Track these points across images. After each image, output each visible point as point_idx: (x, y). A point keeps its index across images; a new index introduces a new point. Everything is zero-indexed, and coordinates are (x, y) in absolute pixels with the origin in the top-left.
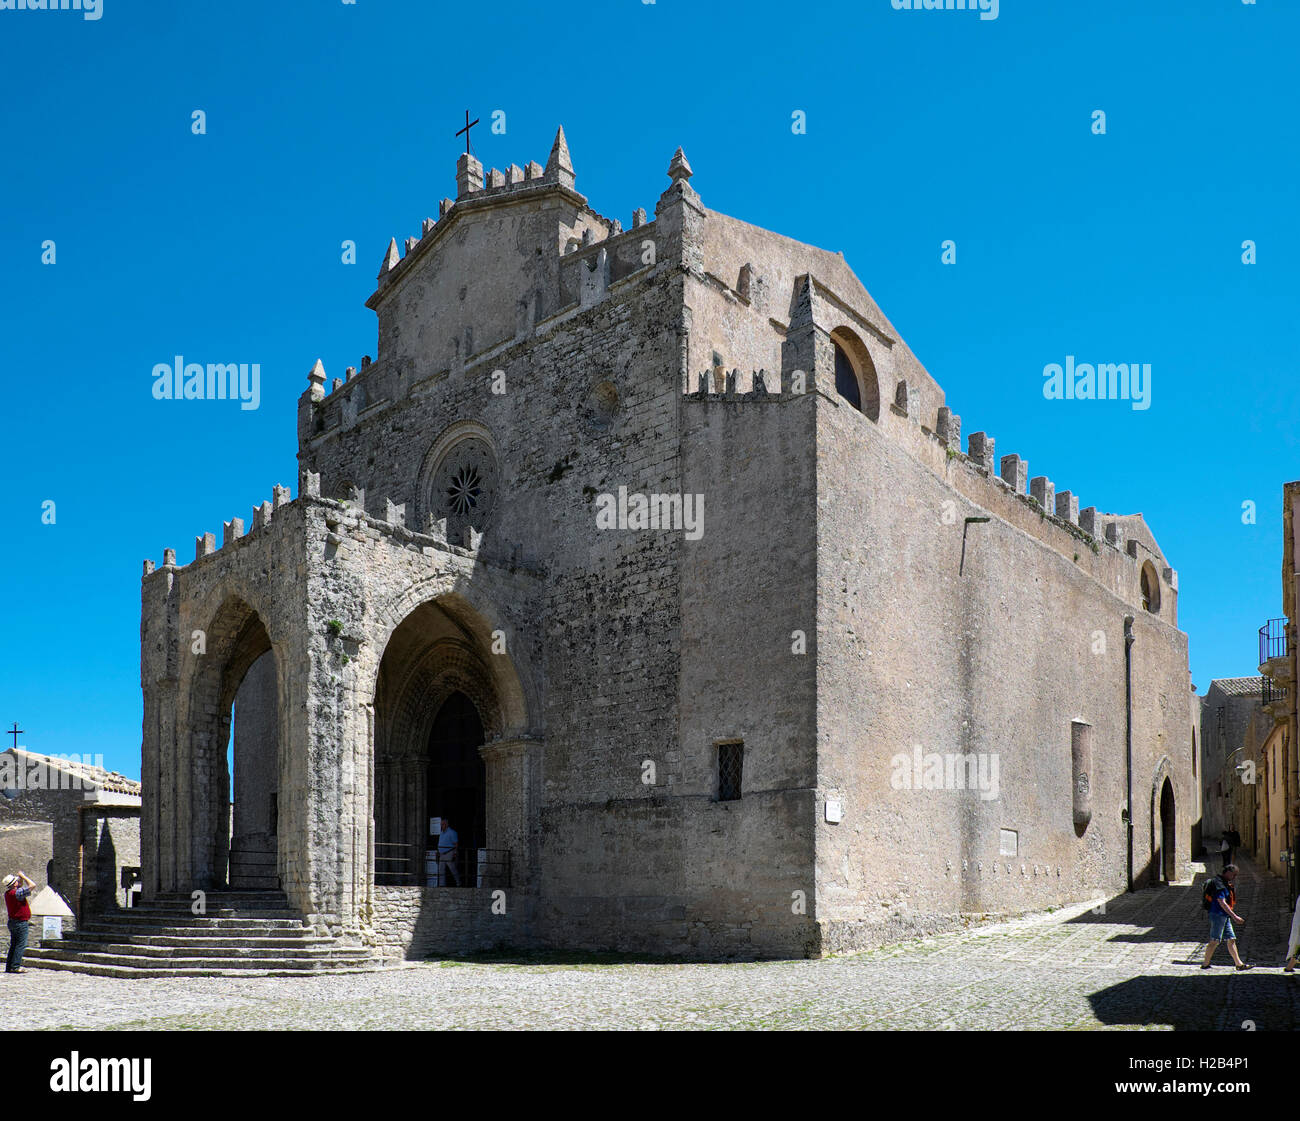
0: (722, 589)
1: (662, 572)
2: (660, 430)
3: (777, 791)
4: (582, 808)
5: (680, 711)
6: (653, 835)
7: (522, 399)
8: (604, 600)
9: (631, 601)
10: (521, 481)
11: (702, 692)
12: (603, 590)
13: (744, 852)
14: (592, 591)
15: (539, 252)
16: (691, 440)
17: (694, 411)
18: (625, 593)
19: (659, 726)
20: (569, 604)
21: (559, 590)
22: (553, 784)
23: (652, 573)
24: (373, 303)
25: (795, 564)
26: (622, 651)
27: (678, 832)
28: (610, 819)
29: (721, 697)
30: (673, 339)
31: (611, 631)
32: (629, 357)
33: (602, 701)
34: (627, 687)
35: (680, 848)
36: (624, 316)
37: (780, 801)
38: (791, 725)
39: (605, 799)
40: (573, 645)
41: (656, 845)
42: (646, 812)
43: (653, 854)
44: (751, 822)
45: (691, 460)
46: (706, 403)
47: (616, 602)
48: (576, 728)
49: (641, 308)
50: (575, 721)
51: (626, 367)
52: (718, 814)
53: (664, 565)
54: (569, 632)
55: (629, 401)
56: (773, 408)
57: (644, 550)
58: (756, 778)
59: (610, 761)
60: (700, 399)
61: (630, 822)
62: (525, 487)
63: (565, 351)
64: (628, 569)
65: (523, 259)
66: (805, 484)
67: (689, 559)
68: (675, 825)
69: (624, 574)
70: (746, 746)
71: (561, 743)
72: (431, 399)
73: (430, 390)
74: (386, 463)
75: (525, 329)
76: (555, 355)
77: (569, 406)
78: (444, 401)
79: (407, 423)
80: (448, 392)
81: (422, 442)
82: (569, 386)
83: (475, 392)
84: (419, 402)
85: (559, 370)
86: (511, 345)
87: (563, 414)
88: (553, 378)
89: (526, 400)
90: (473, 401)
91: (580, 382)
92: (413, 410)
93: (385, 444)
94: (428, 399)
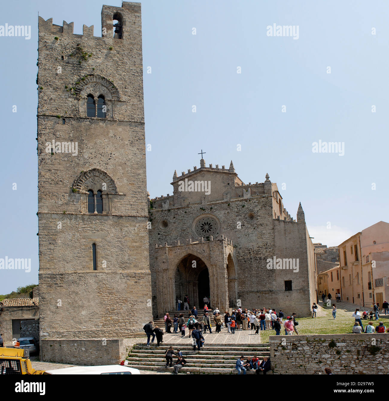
0: (285, 254)
1: (269, 250)
2: (268, 224)
3: (301, 289)
4: (250, 292)
5: (276, 275)
6: (271, 297)
7: (227, 212)
8: (254, 253)
9: (261, 254)
10: (227, 228)
11: (281, 272)
12: (253, 251)
13: (294, 300)
14: (250, 251)
15: (229, 184)
16: (276, 227)
17: (276, 222)
18: (260, 252)
19: (270, 277)
20: (244, 253)
21: (240, 250)
22: (241, 287)
23: (267, 250)
24: (172, 184)
25: (302, 251)
26: (259, 263)
27: (277, 296)
28: (258, 294)
29: (286, 273)
30: (270, 208)
31: (256, 259)
32: (258, 209)
33: (254, 272)
34: (261, 270)
35: (278, 299)
36: (256, 202)
37: (301, 291)
38: (303, 278)
39: (256, 290)
40: (245, 261)
41: (271, 299)
42: (268, 293)
43: (271, 300)
44: (295, 294)
45: (276, 231)
46: (279, 221)
47: (257, 254)
48: (247, 277)
49: (261, 201)
50: (247, 276)
51: (257, 211)
52: (287, 293)
53: (270, 248)
54: (244, 259)
55: (258, 218)
56: (296, 225)
57: (264, 245)
58: (295, 287)
59: (257, 283)
60: (278, 220)
61: (264, 295)
62: (228, 230)
63: (239, 205)
64: (260, 248)
65: (224, 185)
66: (304, 238)
67: (276, 248)
68: (276, 295)
69: (259, 249)
70: (292, 281)
71: (243, 279)
72: (196, 208)
73: (195, 206)
74: (180, 219)
75: (227, 199)
76: (236, 205)
77: (241, 216)
78: (201, 209)
79: (187, 211)
80: (202, 207)
81: (193, 216)
82: (241, 212)
83: (211, 208)
84: (191, 208)
85: (238, 208)
86: (223, 201)
87: (240, 217)
88: (236, 210)
89: (228, 213)
90: (211, 210)
91: (244, 212)
92: (189, 209)
93: (179, 214)
94: (195, 207)
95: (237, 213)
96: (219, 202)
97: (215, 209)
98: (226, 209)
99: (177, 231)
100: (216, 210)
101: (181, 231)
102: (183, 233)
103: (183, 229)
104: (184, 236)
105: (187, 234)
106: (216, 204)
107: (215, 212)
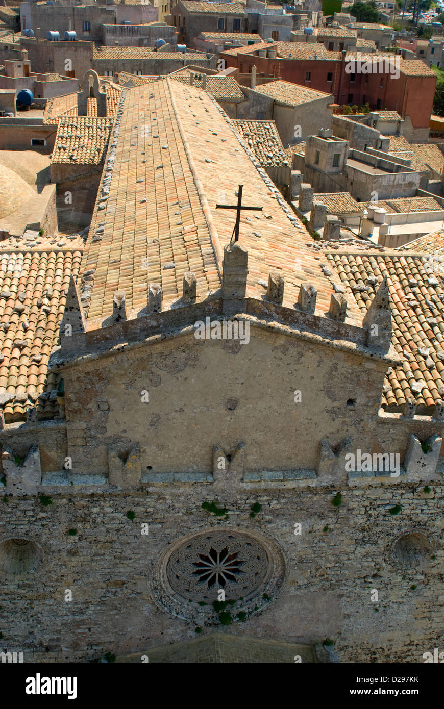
10: (309, 585)
15: (351, 402)
62: (314, 588)
72: (182, 498)
73: (181, 490)
74: (102, 538)
75: (332, 474)
76: (367, 503)
77: (375, 543)
78: (205, 505)
79: (138, 510)
80: (211, 498)
81: (167, 531)
82: (379, 529)
83: (256, 508)
84: (160, 497)
85: (370, 515)
86: (313, 483)
87: (369, 548)
88: (361, 520)
89: (326, 529)
90: (252, 515)
91: (392, 529)
92: (150, 501)
93: (99, 520)
94: (175, 496)
95: (363, 530)
96: (294, 486)
97: (274, 512)
98: (321, 516)
99: (86, 584)
100: (276, 514)
101: (104, 585)
102: (115, 594)
103: (116, 579)
104: (116, 603)
105: (134, 599)
106: (277, 494)
107: (270, 522)
